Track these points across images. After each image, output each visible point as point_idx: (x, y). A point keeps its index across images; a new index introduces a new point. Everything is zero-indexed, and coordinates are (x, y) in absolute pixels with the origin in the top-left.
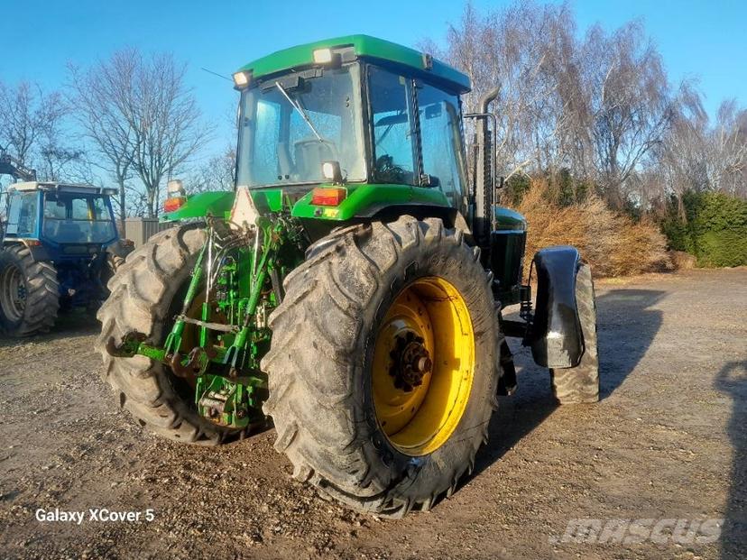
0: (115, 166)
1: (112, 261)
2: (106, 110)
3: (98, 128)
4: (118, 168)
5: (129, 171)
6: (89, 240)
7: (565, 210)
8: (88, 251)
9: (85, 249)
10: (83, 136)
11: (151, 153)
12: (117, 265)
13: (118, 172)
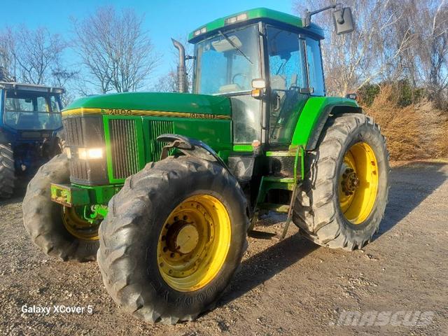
0: (101, 83)
1: (61, 144)
2: (95, 47)
3: (90, 58)
4: (103, 84)
5: (110, 86)
6: (44, 128)
7: (405, 109)
8: (41, 136)
9: (39, 134)
10: (81, 64)
11: (122, 74)
12: (63, 146)
13: (103, 86)
